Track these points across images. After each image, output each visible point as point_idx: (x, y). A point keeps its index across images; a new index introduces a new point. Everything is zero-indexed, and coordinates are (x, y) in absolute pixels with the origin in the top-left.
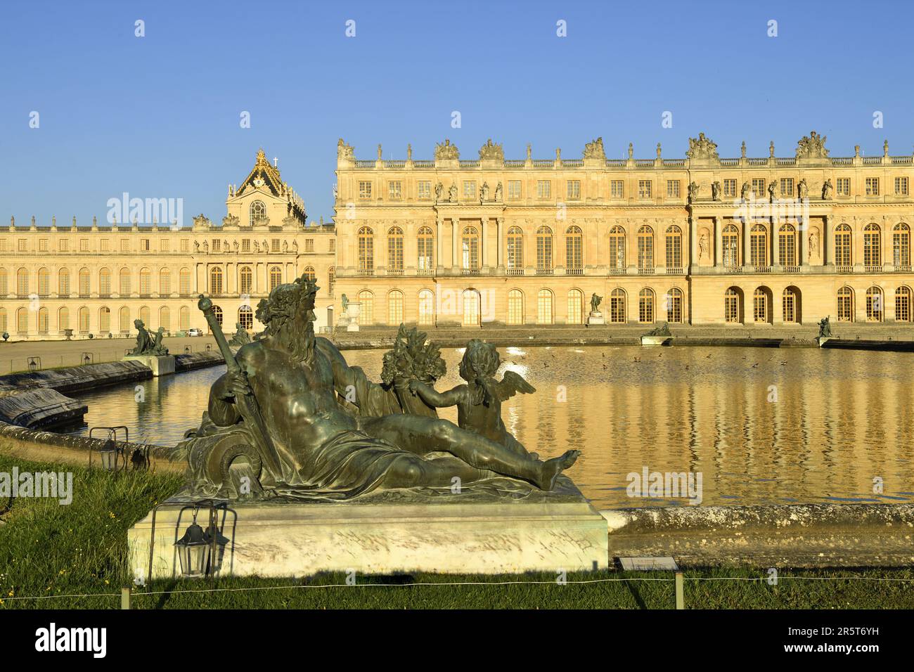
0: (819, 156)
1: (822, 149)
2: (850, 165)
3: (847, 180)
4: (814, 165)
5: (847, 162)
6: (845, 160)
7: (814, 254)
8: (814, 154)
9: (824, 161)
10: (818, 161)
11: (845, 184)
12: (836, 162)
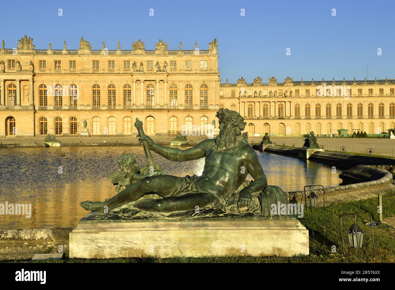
0: (29, 49)
1: (30, 45)
2: (46, 54)
3: (45, 61)
4: (26, 53)
5: (44, 52)
6: (43, 51)
7: (26, 100)
8: (25, 47)
9: (31, 51)
10: (28, 51)
11: (43, 63)
12: (38, 52)
